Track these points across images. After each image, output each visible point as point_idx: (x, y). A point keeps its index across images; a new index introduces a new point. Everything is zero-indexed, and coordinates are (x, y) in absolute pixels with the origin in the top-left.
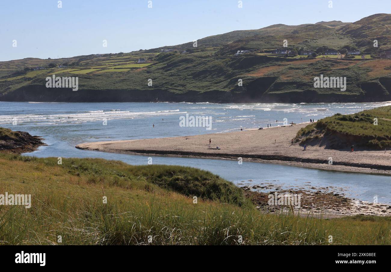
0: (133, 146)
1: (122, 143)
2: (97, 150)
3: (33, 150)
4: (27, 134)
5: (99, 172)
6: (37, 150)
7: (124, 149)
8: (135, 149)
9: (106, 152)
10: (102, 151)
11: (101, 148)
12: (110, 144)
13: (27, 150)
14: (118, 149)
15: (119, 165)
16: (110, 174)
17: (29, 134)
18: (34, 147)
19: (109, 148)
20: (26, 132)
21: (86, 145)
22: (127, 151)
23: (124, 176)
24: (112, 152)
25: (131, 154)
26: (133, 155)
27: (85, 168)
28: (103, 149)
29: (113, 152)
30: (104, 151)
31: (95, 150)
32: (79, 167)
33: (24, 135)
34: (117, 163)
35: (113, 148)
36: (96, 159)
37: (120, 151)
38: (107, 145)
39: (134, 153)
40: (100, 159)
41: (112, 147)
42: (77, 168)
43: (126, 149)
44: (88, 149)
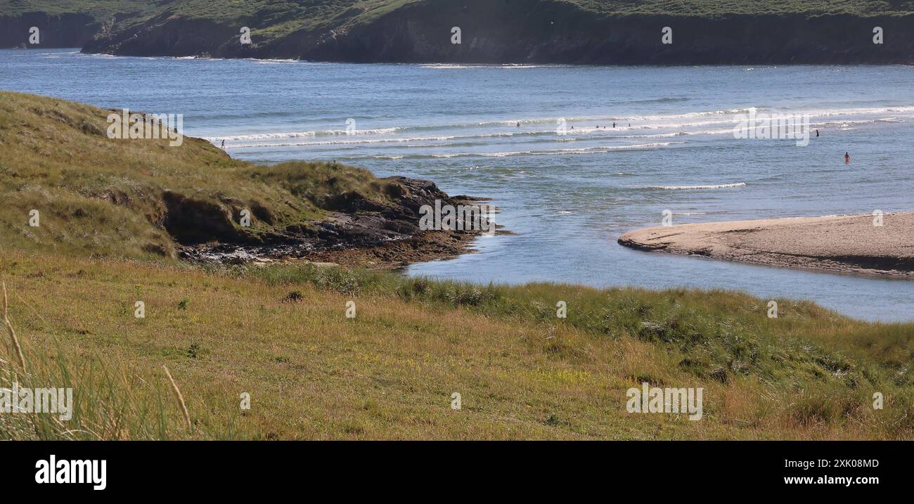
0: (847, 241)
1: (802, 229)
2: (704, 253)
3: (454, 253)
4: (429, 188)
5: (749, 352)
6: (470, 251)
7: (811, 253)
8: (856, 253)
9: (739, 262)
10: (723, 258)
11: (719, 247)
12: (752, 231)
13: (435, 252)
14: (787, 251)
15: (806, 320)
16: (791, 358)
17: (438, 190)
18: (459, 238)
19: (750, 248)
20: (425, 182)
21: (661, 235)
22: (821, 258)
23: (845, 368)
24: (762, 264)
25: (840, 274)
26: (846, 274)
27: (691, 332)
28: (729, 249)
29: (769, 265)
30: (731, 259)
31: (697, 253)
32: (670, 331)
33: (419, 194)
34: (798, 310)
35: (767, 246)
36: (715, 294)
37: (792, 260)
38: (740, 235)
39: (849, 269)
40: (730, 295)
41: (761, 241)
42: (661, 334)
43: (818, 251)
44: (669, 251)
